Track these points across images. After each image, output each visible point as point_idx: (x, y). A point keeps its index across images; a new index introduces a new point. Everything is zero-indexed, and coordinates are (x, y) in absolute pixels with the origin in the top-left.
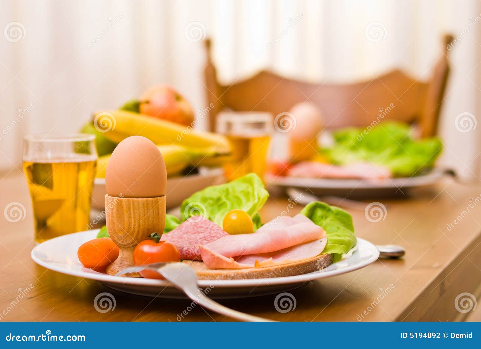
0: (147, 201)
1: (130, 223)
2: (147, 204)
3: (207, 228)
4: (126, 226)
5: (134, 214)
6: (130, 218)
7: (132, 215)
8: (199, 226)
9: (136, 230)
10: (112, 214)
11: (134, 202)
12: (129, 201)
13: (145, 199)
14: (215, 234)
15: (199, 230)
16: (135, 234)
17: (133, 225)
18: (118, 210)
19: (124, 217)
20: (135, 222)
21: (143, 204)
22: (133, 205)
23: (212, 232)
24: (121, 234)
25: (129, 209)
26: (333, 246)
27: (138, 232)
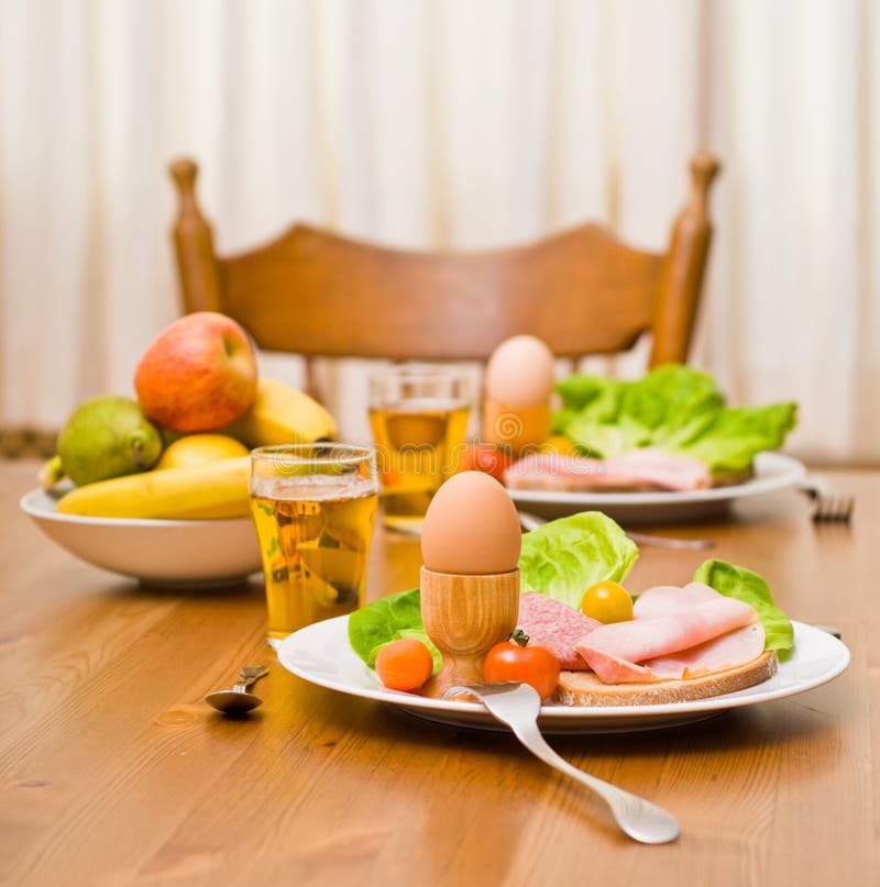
0: (502, 579)
1: (476, 616)
2: (502, 584)
3: (559, 614)
4: (469, 621)
5: (483, 601)
6: (476, 607)
7: (480, 601)
8: (539, 609)
9: (486, 627)
10: (443, 602)
11: (482, 582)
12: (475, 580)
13: (499, 576)
14: (578, 624)
15: (544, 616)
16: (484, 633)
17: (480, 618)
18: (455, 595)
19: (465, 608)
20: (484, 614)
21: (497, 584)
22: (482, 587)
23: (572, 621)
24: (459, 634)
25: (475, 593)
26: (774, 636)
27: (489, 629)
